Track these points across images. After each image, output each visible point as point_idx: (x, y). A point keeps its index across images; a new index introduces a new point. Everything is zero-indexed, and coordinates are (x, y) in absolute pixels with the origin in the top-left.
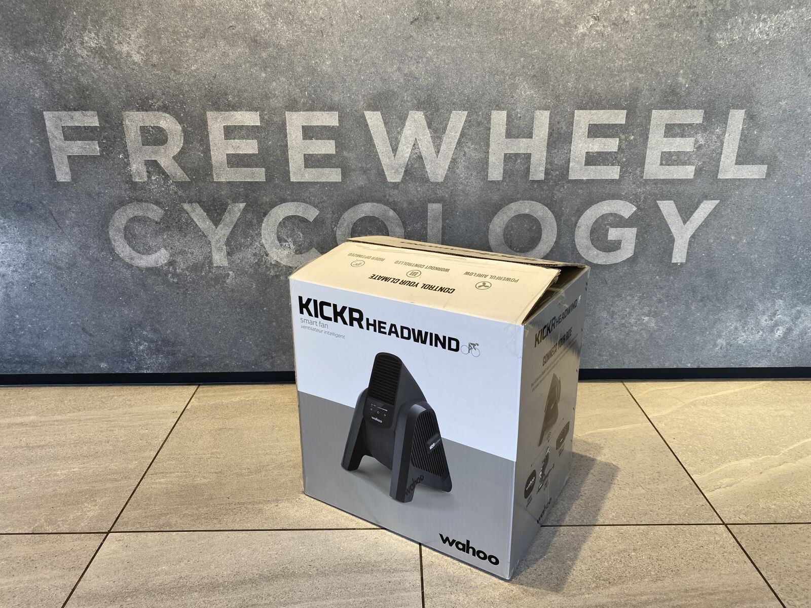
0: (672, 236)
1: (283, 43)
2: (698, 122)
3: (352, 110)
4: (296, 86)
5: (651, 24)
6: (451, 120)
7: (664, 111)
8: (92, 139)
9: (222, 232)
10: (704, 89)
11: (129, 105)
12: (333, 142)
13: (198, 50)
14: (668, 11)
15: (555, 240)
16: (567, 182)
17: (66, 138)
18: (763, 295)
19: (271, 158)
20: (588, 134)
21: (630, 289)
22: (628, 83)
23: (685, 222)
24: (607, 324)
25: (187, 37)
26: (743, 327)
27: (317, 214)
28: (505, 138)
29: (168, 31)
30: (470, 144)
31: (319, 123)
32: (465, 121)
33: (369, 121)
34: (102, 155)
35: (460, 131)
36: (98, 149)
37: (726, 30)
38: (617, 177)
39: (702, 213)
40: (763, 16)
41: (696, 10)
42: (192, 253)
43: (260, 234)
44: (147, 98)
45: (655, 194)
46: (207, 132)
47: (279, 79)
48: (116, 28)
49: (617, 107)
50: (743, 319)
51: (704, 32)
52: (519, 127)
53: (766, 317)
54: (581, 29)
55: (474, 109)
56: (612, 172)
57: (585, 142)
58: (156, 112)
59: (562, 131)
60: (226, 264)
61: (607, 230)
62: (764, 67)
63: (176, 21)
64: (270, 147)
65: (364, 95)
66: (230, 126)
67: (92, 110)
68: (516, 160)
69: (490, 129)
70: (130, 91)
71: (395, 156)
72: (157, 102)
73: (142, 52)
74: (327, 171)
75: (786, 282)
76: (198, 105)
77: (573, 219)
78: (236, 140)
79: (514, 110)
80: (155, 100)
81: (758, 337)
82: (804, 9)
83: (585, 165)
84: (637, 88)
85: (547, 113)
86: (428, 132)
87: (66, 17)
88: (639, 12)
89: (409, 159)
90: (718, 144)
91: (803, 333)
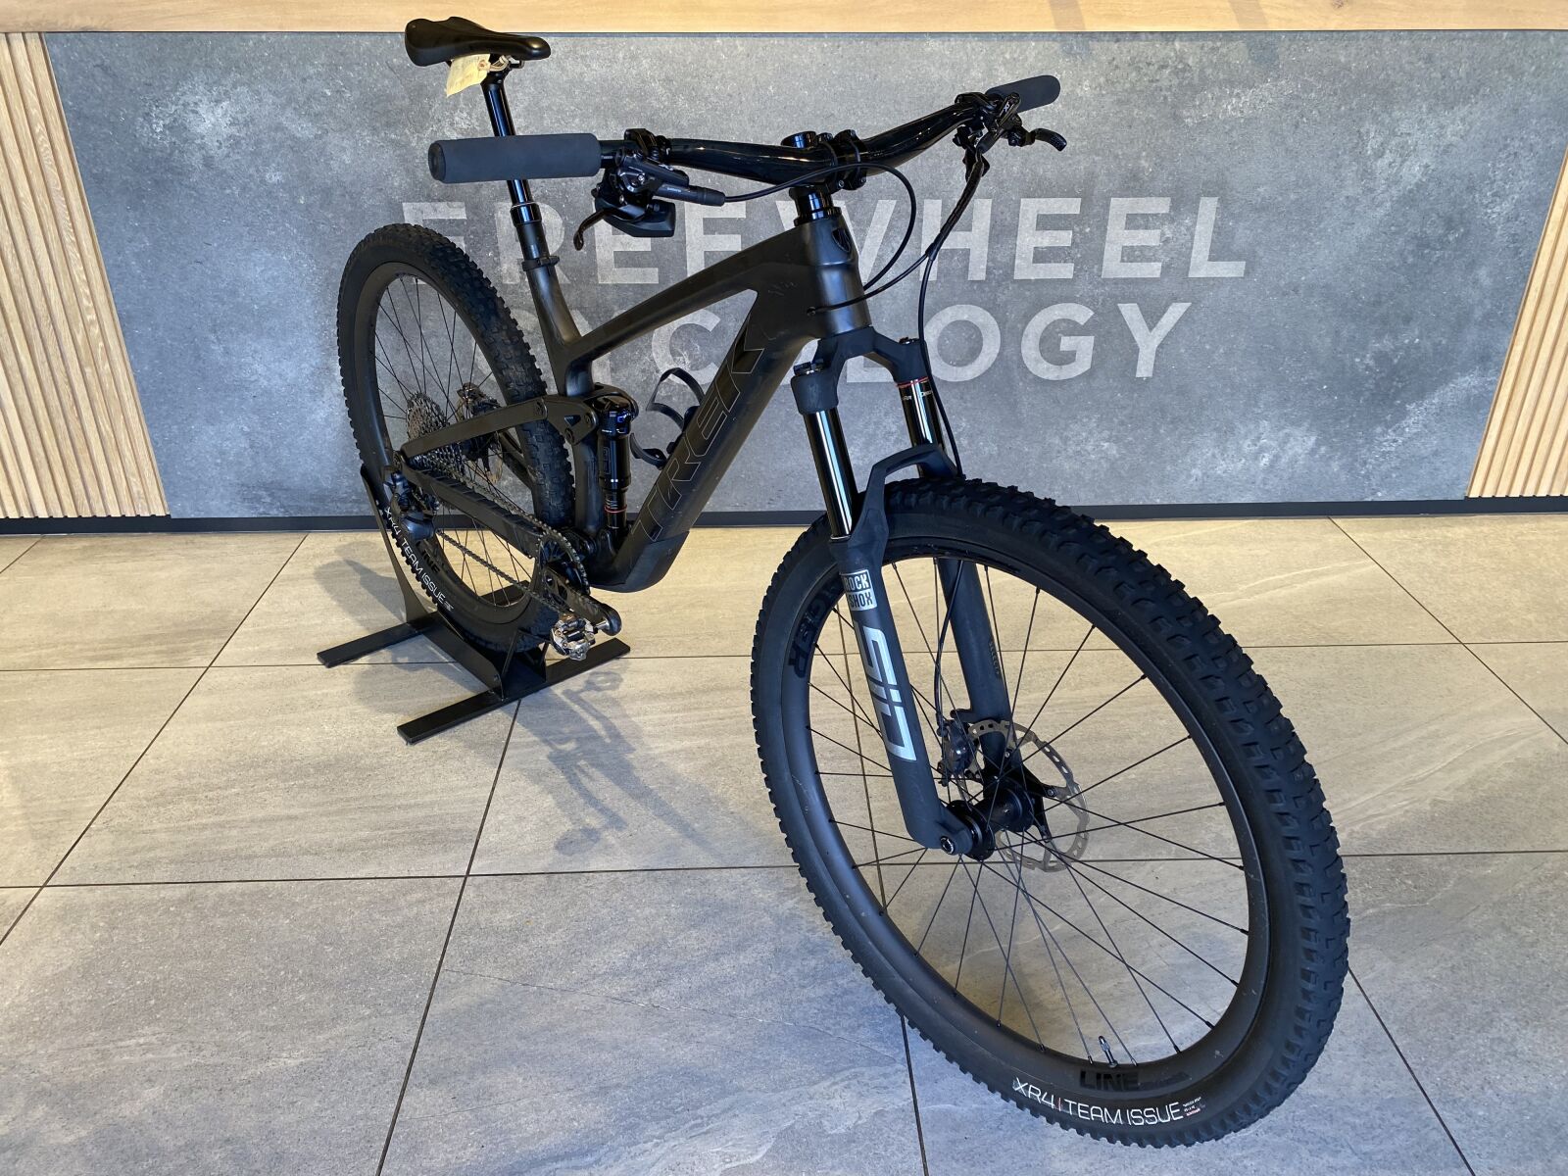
5: (1108, 100)
10: (1170, 174)
14: (1128, 85)
18: (1244, 415)
21: (1087, 409)
22: (1082, 168)
24: (1059, 452)
25: (574, 117)
26: (1222, 454)
37: (1194, 106)
40: (1236, 91)
41: (1159, 84)
45: (1115, 296)
49: (1070, 194)
50: (1221, 444)
51: (1168, 109)
53: (1248, 442)
55: (904, 198)
59: (1006, 223)
62: (1238, 149)
64: (664, 242)
67: (460, 200)
75: (1271, 399)
76: (583, 195)
77: (1019, 326)
79: (951, 199)
81: (1240, 465)
82: (1283, 82)
84: (1093, 173)
88: (1093, 85)
90: (1189, 237)
91: (1294, 461)
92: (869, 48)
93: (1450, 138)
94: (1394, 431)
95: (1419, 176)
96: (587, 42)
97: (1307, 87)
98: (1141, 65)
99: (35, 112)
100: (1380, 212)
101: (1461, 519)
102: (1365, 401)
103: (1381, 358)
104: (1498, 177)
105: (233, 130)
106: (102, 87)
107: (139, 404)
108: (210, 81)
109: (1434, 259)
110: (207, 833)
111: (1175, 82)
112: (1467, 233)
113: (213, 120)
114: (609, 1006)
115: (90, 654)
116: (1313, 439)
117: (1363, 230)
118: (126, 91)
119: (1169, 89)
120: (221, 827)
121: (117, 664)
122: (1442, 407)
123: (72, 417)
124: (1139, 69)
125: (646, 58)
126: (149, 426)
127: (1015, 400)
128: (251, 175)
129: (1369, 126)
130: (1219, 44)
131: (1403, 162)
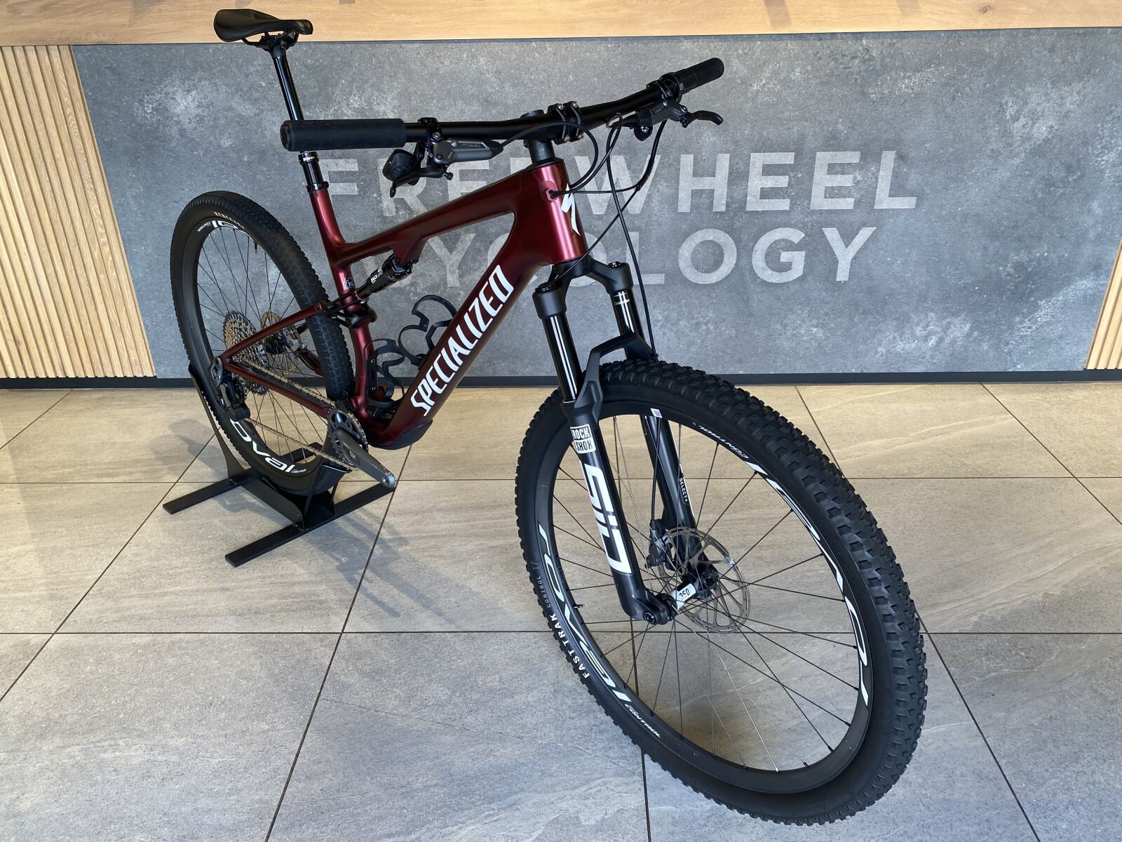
0: (836, 258)
1: (510, 102)
2: (855, 162)
5: (813, 82)
7: (827, 153)
8: (352, 181)
9: (457, 257)
10: (860, 135)
11: (383, 154)
13: (440, 109)
14: (828, 71)
15: (735, 262)
16: (745, 213)
18: (916, 309)
20: (762, 173)
21: (801, 304)
22: (795, 131)
23: (847, 246)
24: (780, 335)
25: (433, 98)
26: (901, 337)
28: (692, 176)
29: (416, 94)
30: (663, 182)
32: (659, 163)
33: (578, 164)
34: (359, 195)
36: (357, 189)
37: (877, 85)
38: (787, 208)
39: (862, 238)
40: (908, 74)
41: (851, 70)
42: (430, 276)
43: (486, 259)
45: (820, 223)
48: (376, 93)
49: (787, 150)
50: (900, 329)
51: (858, 88)
52: (704, 168)
53: (920, 328)
54: (755, 87)
55: (667, 153)
56: (784, 204)
57: (760, 180)
59: (741, 171)
60: (458, 285)
61: (780, 254)
62: (910, 116)
63: (424, 86)
66: (465, 170)
67: (354, 158)
68: (702, 195)
69: (679, 169)
73: (396, 111)
75: (937, 297)
77: (750, 244)
78: (469, 181)
79: (700, 154)
81: (913, 345)
82: (943, 67)
83: (761, 199)
84: (803, 134)
85: (728, 156)
86: (628, 172)
87: (336, 85)
88: (803, 72)
90: (874, 180)
91: (953, 342)
92: (640, 47)
93: (1068, 106)
94: (1029, 320)
95: (1046, 134)
96: (441, 46)
97: (961, 71)
98: (837, 56)
99: (66, 99)
100: (1017, 161)
101: (1081, 385)
102: (1007, 298)
103: (1019, 267)
104: (1106, 135)
105: (199, 111)
106: (111, 82)
107: (136, 299)
108: (183, 77)
109: (1058, 194)
110: (167, 598)
111: (863, 68)
112: (1082, 176)
113: (185, 103)
114: (434, 727)
115: (97, 472)
116: (968, 326)
117: (1003, 174)
118: (127, 85)
119: (859, 73)
120: (176, 594)
121: (115, 479)
122: (1065, 303)
123: (91, 309)
124: (836, 60)
125: (482, 57)
126: (142, 315)
127: (748, 297)
128: (211, 142)
129: (1008, 99)
130: (895, 41)
131: (1034, 124)
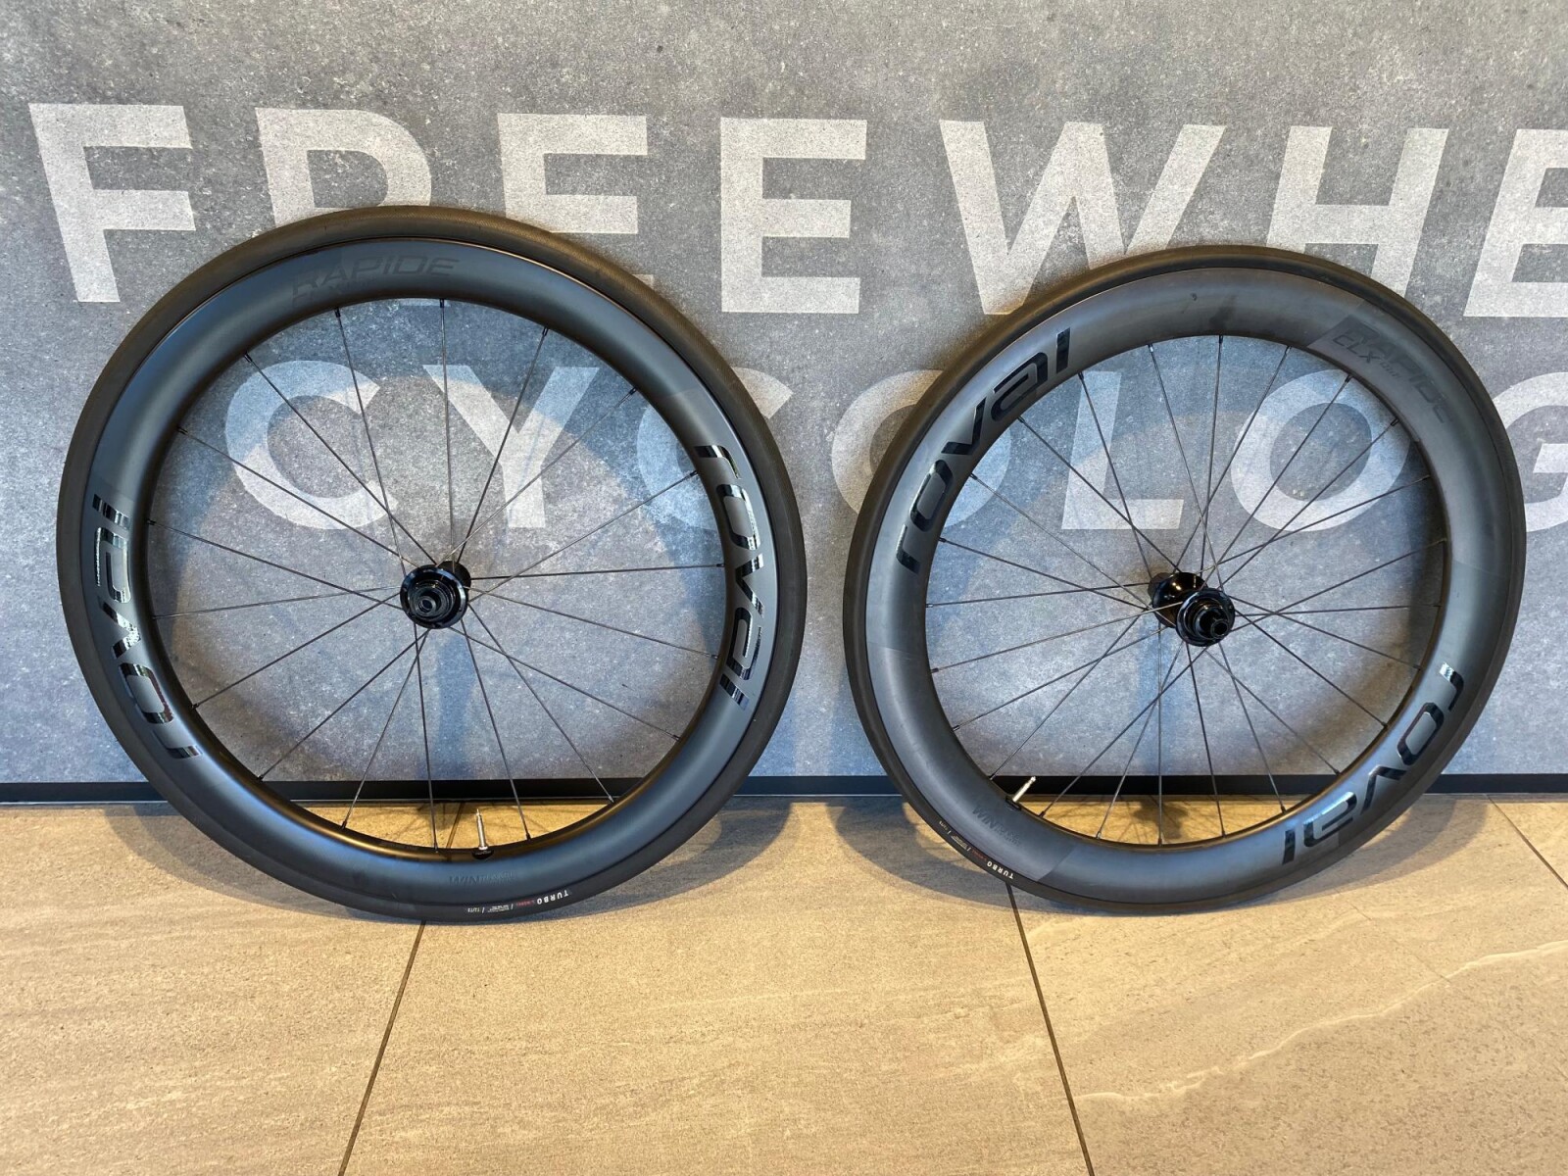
3: (906, 116)
4: (755, 44)
6: (1176, 148)
8: (175, 187)
9: (533, 442)
11: (274, 91)
12: (845, 206)
16: (1458, 324)
17: (99, 180)
19: (674, 248)
20: (1540, 196)
27: (786, 399)
28: (1314, 201)
30: (1218, 217)
31: (812, 154)
32: (1214, 154)
33: (949, 148)
34: (201, 232)
35: (1197, 181)
36: (190, 212)
43: (632, 449)
44: (329, 71)
46: (499, 171)
47: (707, 22)
52: (1357, 173)
55: (1245, 120)
57: (1527, 219)
58: (354, 112)
59: (1472, 188)
60: (540, 522)
61: (1537, 450)
64: (669, 216)
65: (945, 75)
66: (562, 157)
67: (171, 101)
69: (1278, 177)
70: (277, 48)
71: (1010, 245)
72: (356, 83)
74: (821, 284)
76: (474, 95)
78: (579, 197)
79: (1352, 126)
80: (351, 77)
83: (1515, 279)
85: (1440, 136)
86: (1110, 180)
89: (1048, 255)
